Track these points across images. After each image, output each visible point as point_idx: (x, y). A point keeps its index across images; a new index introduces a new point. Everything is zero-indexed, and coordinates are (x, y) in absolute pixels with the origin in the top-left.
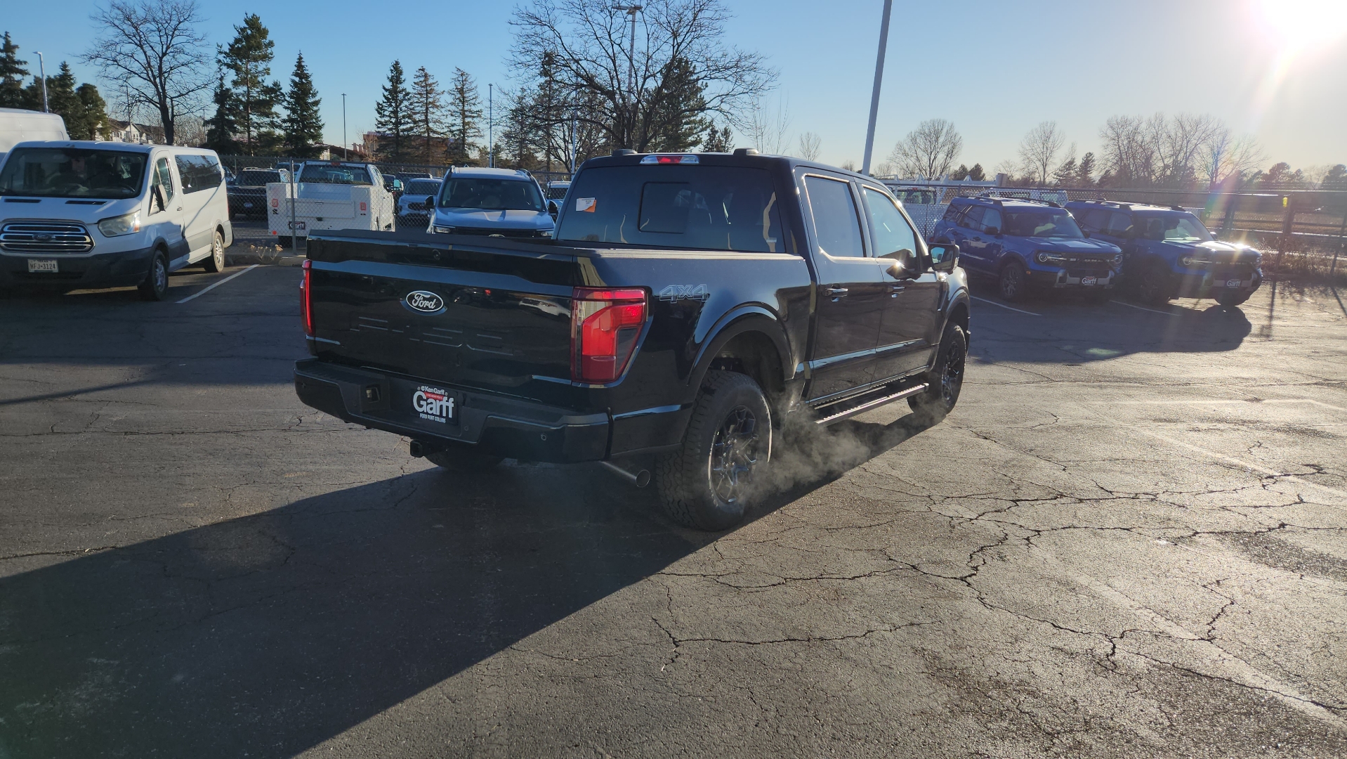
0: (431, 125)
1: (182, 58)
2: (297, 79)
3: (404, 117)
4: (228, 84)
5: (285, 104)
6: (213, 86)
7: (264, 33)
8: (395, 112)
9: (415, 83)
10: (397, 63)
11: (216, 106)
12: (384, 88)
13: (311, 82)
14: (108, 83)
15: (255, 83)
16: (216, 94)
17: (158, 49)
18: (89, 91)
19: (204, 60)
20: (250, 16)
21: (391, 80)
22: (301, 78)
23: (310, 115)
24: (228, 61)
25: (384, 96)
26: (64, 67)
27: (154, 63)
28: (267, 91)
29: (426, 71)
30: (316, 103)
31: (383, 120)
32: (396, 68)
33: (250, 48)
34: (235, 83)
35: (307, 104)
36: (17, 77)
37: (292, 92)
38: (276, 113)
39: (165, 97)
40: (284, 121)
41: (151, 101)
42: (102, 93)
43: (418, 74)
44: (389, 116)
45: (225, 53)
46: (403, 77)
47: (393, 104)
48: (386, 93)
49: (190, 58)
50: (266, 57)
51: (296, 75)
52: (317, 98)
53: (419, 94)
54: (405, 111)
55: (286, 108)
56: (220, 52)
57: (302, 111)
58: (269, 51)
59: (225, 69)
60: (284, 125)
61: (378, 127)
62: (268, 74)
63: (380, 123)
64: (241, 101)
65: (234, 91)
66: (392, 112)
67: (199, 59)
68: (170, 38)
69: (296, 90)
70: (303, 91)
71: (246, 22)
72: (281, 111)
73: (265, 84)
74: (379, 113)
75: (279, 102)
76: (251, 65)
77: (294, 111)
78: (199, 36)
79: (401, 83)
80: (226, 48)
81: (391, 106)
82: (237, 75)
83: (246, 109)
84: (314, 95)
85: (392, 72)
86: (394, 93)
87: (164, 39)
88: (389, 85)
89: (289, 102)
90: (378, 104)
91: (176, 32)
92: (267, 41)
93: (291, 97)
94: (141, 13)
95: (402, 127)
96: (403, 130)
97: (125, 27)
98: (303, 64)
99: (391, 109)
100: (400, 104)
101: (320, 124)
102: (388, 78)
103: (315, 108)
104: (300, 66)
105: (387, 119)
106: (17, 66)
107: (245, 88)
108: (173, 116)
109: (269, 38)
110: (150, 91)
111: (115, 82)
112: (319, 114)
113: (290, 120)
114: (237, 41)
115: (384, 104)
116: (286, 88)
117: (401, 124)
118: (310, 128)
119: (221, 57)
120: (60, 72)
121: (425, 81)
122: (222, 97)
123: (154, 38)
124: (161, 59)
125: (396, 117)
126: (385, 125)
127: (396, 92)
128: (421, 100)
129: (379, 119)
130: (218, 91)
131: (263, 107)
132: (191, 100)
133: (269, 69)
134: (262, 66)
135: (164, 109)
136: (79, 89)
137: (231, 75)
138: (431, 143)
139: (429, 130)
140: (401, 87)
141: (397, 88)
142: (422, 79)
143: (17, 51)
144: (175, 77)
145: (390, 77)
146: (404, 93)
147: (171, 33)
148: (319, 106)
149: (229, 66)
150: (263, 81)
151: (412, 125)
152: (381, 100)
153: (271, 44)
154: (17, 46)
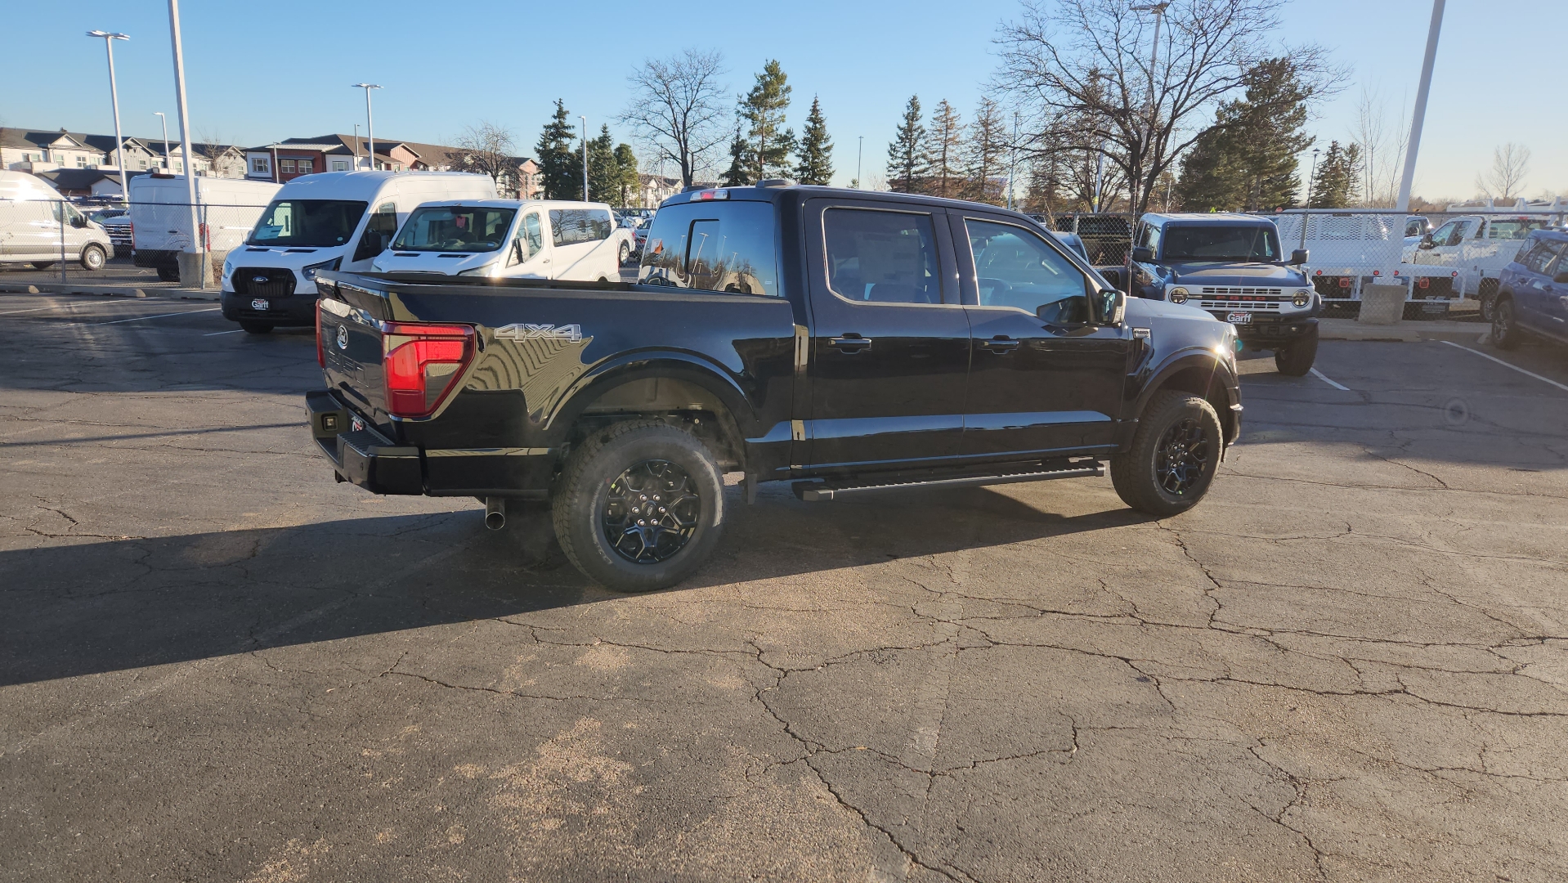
0: (948, 165)
1: (705, 112)
2: (811, 125)
3: (917, 157)
4: (744, 135)
5: (798, 151)
6: (730, 138)
7: (780, 79)
8: (908, 153)
9: (935, 119)
10: (915, 98)
11: (732, 158)
12: (899, 127)
13: (824, 127)
14: (637, 141)
15: (769, 132)
16: (733, 146)
17: (684, 105)
18: (624, 151)
19: (724, 112)
20: (770, 62)
21: (907, 118)
22: (815, 123)
23: (822, 162)
24: (747, 111)
25: (899, 136)
26: (604, 129)
27: (680, 119)
28: (783, 139)
29: (948, 104)
30: (828, 149)
31: (894, 163)
32: (914, 104)
33: (767, 96)
34: (752, 133)
35: (818, 150)
36: (566, 141)
37: (805, 139)
38: (788, 162)
39: (687, 152)
40: (795, 170)
41: (674, 158)
42: (635, 152)
43: (939, 108)
44: (901, 158)
45: (745, 103)
46: (919, 113)
47: (907, 144)
48: (900, 133)
49: (712, 111)
50: (782, 104)
51: (811, 119)
52: (829, 144)
53: (938, 130)
54: (919, 151)
55: (798, 156)
56: (740, 103)
57: (814, 158)
58: (786, 97)
59: (742, 119)
60: (795, 174)
61: (889, 171)
62: (783, 121)
63: (892, 166)
64: (756, 152)
65: (749, 141)
66: (904, 153)
67: (719, 112)
68: (695, 92)
69: (809, 136)
70: (815, 138)
71: (766, 69)
72: (793, 160)
73: (779, 132)
74: (892, 155)
75: (792, 150)
76: (768, 114)
77: (805, 159)
78: (721, 87)
79: (917, 120)
80: (745, 99)
81: (904, 146)
82: (753, 125)
83: (760, 159)
84: (826, 140)
85: (908, 109)
86: (908, 134)
87: (689, 94)
88: (903, 124)
89: (802, 150)
90: (891, 145)
91: (701, 86)
92: (785, 87)
93: (804, 144)
94: (672, 71)
95: (914, 169)
96: (916, 173)
97: (656, 85)
98: (818, 108)
99: (904, 150)
100: (914, 144)
101: (831, 170)
102: (904, 115)
103: (827, 154)
104: (815, 110)
105: (900, 161)
106: (567, 131)
107: (760, 138)
108: (693, 171)
109: (787, 83)
110: (675, 149)
111: (644, 140)
112: (830, 160)
113: (802, 169)
114: (756, 89)
115: (898, 145)
116: (800, 135)
117: (913, 165)
118: (820, 175)
119: (740, 108)
120: (601, 135)
121: (945, 115)
122: (738, 148)
123: (680, 94)
124: (685, 115)
125: (909, 159)
126: (896, 168)
127: (910, 130)
128: (939, 137)
129: (891, 162)
130: (735, 143)
131: (774, 156)
132: (710, 154)
133: (784, 116)
134: (778, 113)
135: (685, 165)
136: (617, 150)
137: (747, 126)
138: (947, 184)
139: (945, 170)
140: (916, 124)
141: (912, 125)
142: (943, 113)
143: (567, 116)
144: (697, 131)
145: (906, 114)
146: (919, 131)
147: (696, 88)
148: (831, 151)
149: (747, 116)
150: (777, 130)
151: (927, 166)
152: (895, 140)
153: (788, 89)
154: (568, 112)
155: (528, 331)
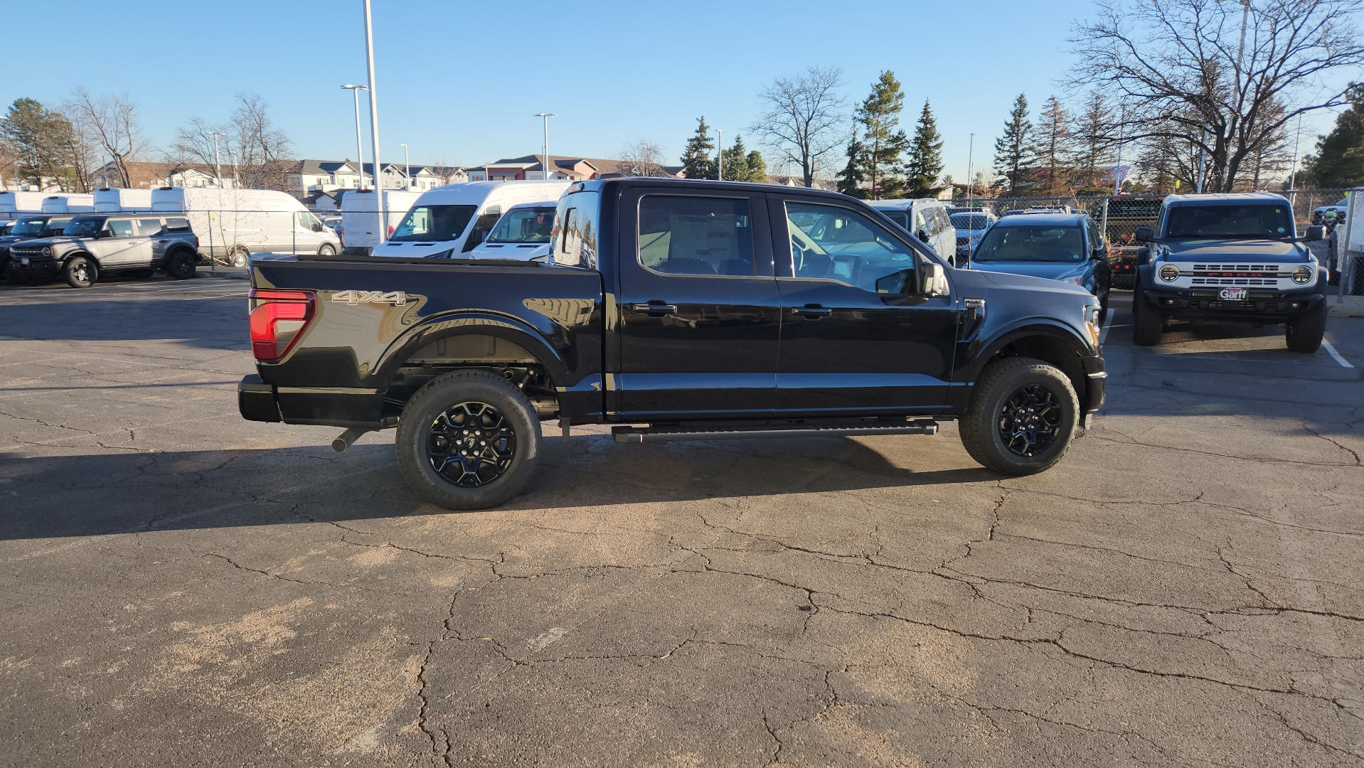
0: (1056, 155)
1: (825, 120)
2: (922, 125)
3: (1023, 150)
4: (859, 138)
5: (909, 150)
6: (848, 141)
7: (894, 87)
8: (1015, 147)
9: (1043, 114)
10: (1022, 96)
11: (848, 159)
12: (1006, 123)
13: (934, 127)
14: (765, 148)
15: (883, 133)
16: (849, 149)
17: (805, 115)
18: (755, 157)
19: (842, 119)
20: (884, 73)
21: (1014, 115)
22: (926, 124)
23: (932, 158)
24: (863, 117)
25: (1006, 131)
26: (738, 139)
27: (802, 128)
28: (896, 139)
29: (1056, 100)
30: (937, 146)
31: (1002, 156)
32: (1021, 102)
33: (880, 103)
34: (867, 136)
35: (929, 147)
36: (706, 151)
37: (917, 138)
38: (899, 160)
39: (808, 155)
40: (906, 167)
41: (797, 161)
42: (764, 157)
43: (1047, 104)
44: (1008, 151)
45: (861, 110)
46: (1026, 110)
47: (1015, 138)
48: (1008, 128)
49: (831, 119)
50: (895, 109)
51: (922, 121)
52: (939, 141)
53: (1046, 125)
54: (1026, 144)
55: (910, 154)
56: (857, 110)
57: (924, 155)
58: (899, 103)
59: (858, 124)
60: (906, 170)
61: (996, 163)
62: (896, 123)
63: (998, 158)
64: (870, 152)
65: (864, 143)
66: (1011, 147)
67: (838, 118)
68: (816, 104)
69: (920, 136)
70: (926, 136)
71: (881, 79)
72: (905, 157)
73: (891, 134)
74: (999, 149)
75: (904, 148)
76: (881, 119)
77: (916, 156)
78: (839, 98)
79: (1024, 116)
80: (861, 106)
81: (1012, 140)
82: (868, 129)
83: (874, 158)
84: (936, 138)
85: (1015, 106)
86: (1015, 129)
87: (811, 106)
88: (1011, 120)
89: (913, 148)
90: (998, 140)
91: (822, 98)
92: (899, 93)
93: (915, 143)
94: (796, 86)
95: (1020, 161)
96: (1022, 164)
97: (782, 99)
98: (929, 110)
99: (1010, 144)
100: (1022, 137)
101: (940, 165)
102: (1011, 113)
103: (937, 151)
104: (926, 112)
105: (1007, 154)
106: (707, 143)
107: (875, 140)
108: (813, 171)
109: (900, 90)
110: (797, 153)
111: (770, 147)
112: (940, 156)
113: (913, 165)
114: (872, 97)
115: (1005, 140)
116: (911, 135)
117: (1020, 157)
118: (930, 170)
119: (856, 114)
120: (736, 144)
121: (1053, 110)
122: (853, 150)
123: (802, 106)
124: (807, 123)
125: (1016, 152)
126: (1003, 160)
127: (1017, 125)
128: (1047, 130)
129: (998, 155)
130: (851, 145)
131: (886, 155)
132: (829, 155)
133: (897, 119)
134: (891, 116)
135: (806, 166)
136: (749, 156)
137: (863, 129)
138: (1056, 173)
139: (1053, 161)
140: (1024, 120)
141: (1019, 121)
142: (1051, 109)
143: (708, 130)
144: (817, 137)
145: (1013, 111)
146: (1027, 126)
147: (817, 99)
148: (941, 148)
149: (862, 121)
150: (890, 131)
151: (1035, 157)
152: (1002, 135)
153: (901, 96)
154: (708, 127)
155: (360, 297)
